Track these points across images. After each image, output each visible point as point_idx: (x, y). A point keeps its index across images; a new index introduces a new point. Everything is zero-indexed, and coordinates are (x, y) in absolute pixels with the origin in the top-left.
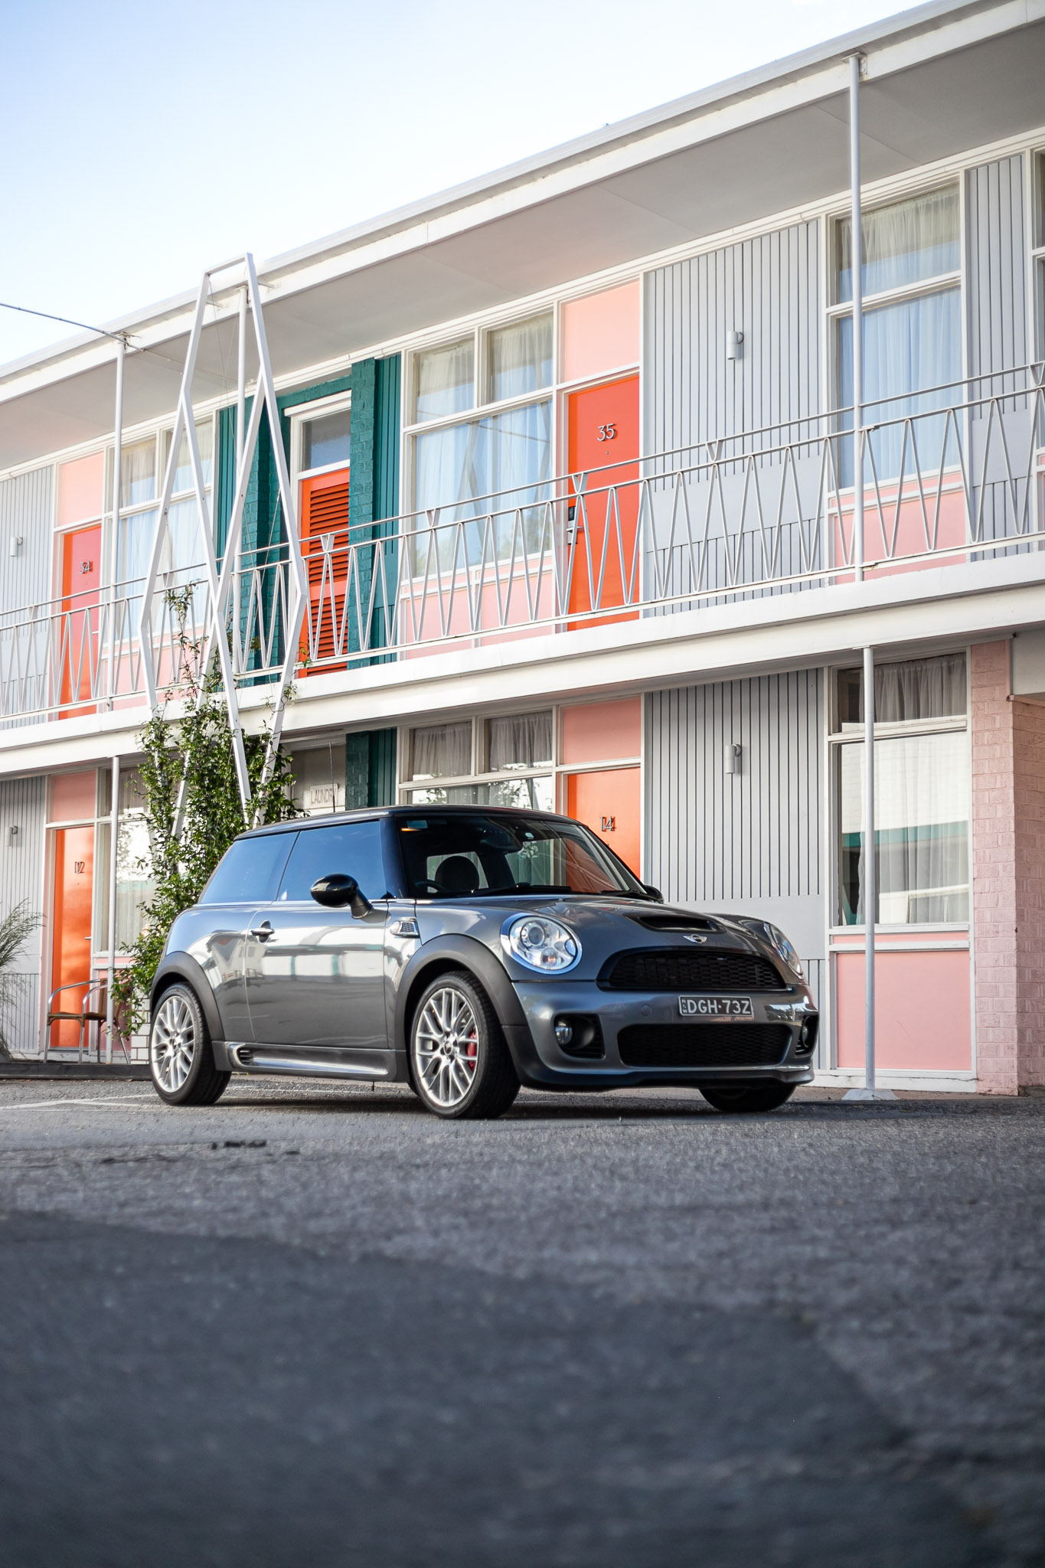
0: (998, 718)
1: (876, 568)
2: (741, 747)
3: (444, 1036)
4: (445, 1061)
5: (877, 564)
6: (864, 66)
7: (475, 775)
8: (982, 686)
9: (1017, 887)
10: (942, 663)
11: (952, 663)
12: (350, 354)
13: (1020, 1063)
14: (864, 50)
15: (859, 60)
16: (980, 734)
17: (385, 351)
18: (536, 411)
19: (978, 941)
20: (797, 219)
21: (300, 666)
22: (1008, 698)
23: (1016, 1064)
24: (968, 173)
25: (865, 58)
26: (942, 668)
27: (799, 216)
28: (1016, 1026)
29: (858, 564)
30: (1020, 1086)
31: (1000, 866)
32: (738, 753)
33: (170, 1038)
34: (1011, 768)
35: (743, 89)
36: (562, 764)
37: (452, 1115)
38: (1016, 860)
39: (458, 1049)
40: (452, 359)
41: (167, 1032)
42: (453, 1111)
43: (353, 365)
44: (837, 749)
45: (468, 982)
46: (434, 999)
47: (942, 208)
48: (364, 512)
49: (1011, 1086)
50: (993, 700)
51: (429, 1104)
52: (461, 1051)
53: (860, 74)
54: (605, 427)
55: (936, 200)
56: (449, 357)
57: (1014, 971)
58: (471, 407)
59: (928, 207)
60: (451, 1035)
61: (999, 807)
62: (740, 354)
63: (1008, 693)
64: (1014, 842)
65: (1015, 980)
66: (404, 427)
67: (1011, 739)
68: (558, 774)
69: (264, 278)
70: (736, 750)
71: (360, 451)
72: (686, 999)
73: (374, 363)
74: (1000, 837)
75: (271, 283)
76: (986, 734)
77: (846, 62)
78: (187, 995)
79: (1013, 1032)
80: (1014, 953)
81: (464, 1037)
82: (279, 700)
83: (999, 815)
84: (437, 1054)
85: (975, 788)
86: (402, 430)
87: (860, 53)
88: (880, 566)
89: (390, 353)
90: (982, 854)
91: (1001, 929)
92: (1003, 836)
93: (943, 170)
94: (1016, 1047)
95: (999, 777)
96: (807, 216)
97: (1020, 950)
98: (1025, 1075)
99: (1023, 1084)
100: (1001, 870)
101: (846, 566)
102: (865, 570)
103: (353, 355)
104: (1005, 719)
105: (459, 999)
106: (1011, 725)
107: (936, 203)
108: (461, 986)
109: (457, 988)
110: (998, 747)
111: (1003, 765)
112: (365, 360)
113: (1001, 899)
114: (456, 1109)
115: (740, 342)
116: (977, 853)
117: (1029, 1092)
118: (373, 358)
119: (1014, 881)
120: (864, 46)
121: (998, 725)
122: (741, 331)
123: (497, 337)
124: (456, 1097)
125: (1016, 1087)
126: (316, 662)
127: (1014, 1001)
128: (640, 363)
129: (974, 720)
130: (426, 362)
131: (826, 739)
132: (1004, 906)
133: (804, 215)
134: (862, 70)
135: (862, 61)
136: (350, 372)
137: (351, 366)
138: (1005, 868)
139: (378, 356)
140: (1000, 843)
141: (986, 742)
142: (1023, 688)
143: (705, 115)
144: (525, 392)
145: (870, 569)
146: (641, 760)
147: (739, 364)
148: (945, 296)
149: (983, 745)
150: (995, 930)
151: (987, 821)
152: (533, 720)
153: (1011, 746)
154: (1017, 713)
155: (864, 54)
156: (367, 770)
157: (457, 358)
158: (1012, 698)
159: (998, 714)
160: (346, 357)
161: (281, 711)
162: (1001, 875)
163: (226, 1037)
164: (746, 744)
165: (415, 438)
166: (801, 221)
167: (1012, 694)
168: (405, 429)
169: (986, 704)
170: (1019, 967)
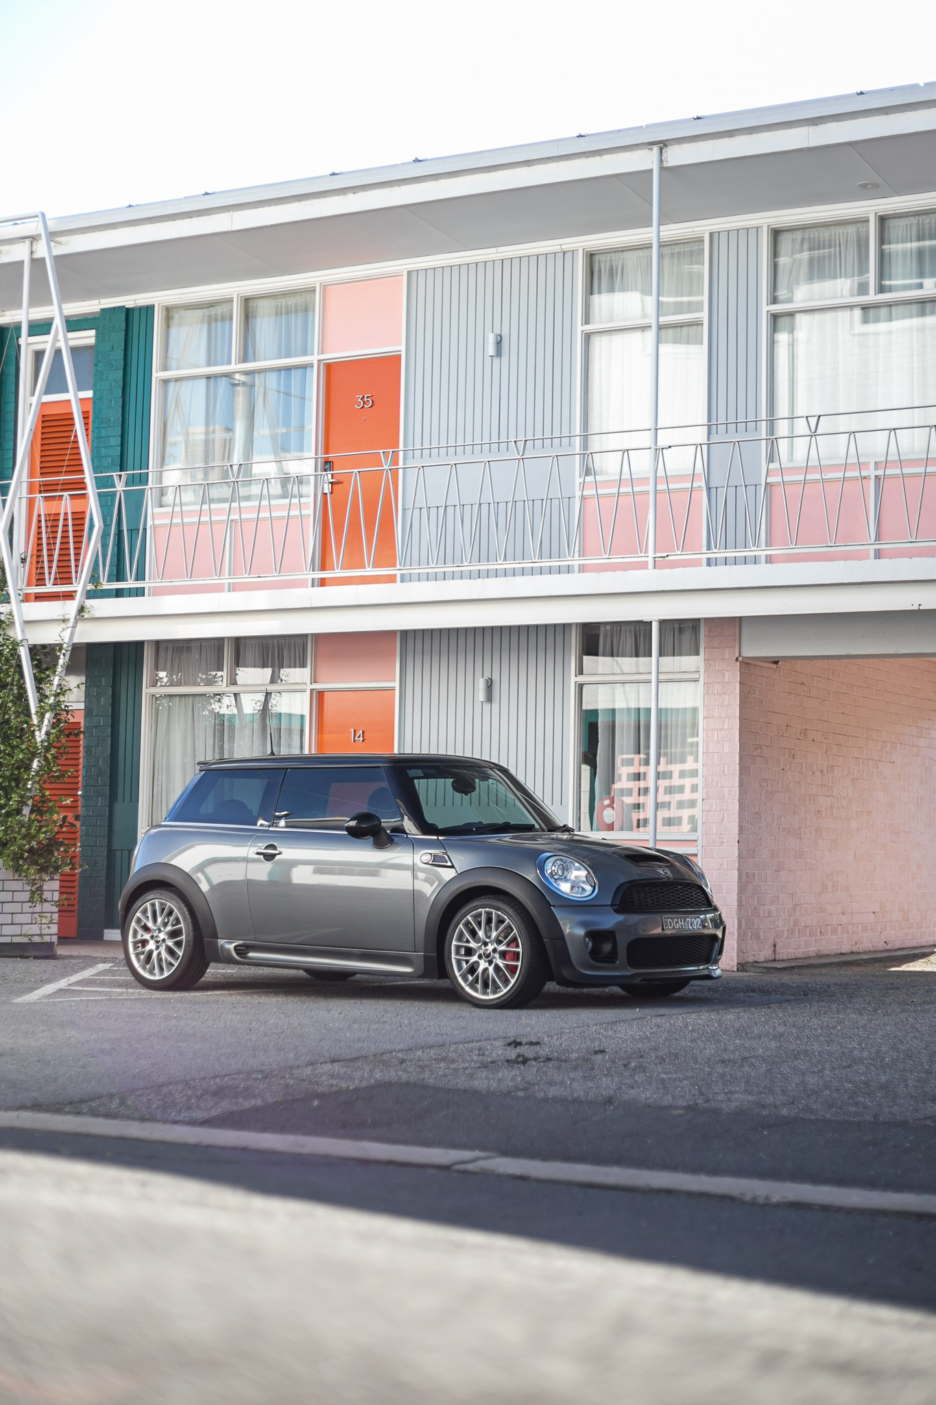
0: (727, 674)
1: (666, 558)
2: (491, 680)
3: (482, 945)
4: (483, 965)
5: (668, 556)
6: (664, 155)
7: (227, 686)
8: (713, 648)
9: (739, 808)
10: (674, 625)
11: (683, 626)
12: (101, 301)
13: (739, 945)
14: (667, 143)
15: (661, 149)
16: (711, 685)
17: (137, 302)
18: (291, 374)
19: (705, 849)
20: (557, 248)
21: (90, 587)
22: (737, 659)
23: (736, 946)
24: (711, 234)
25: (665, 149)
26: (674, 629)
27: (559, 247)
28: (736, 917)
29: (651, 554)
30: (738, 964)
31: (726, 791)
32: (489, 686)
33: (150, 935)
34: (738, 715)
35: (556, 155)
36: (315, 682)
37: (493, 1005)
38: (740, 787)
39: (497, 955)
40: (204, 317)
41: (146, 929)
42: (495, 1002)
43: (101, 309)
44: (581, 687)
45: (509, 905)
46: (471, 916)
47: (684, 258)
48: (112, 443)
49: (731, 963)
50: (723, 659)
51: (467, 996)
52: (500, 957)
53: (661, 161)
54: (363, 397)
55: (679, 250)
56: (202, 314)
57: (736, 873)
58: (229, 363)
59: (672, 255)
60: (490, 944)
61: (726, 744)
62: (499, 353)
63: (737, 655)
64: (738, 772)
65: (736, 881)
66: (156, 372)
67: (738, 691)
68: (312, 690)
69: (53, 236)
70: (488, 682)
71: (109, 388)
72: (667, 918)
73: (125, 310)
74: (726, 767)
75: (58, 239)
76: (716, 686)
77: (651, 149)
78: (174, 899)
79: (734, 921)
80: (736, 859)
81: (505, 947)
82: (74, 617)
83: (726, 750)
84: (475, 958)
85: (705, 728)
86: (154, 375)
87: (663, 145)
88: (670, 558)
89: (141, 305)
90: (710, 780)
91: (725, 840)
92: (728, 767)
93: (691, 230)
94: (736, 933)
95: (726, 720)
96: (565, 247)
97: (740, 857)
98: (741, 954)
99: (740, 962)
100: (726, 794)
101: (640, 555)
102: (656, 559)
103: (103, 301)
104: (733, 676)
105: (498, 916)
106: (739, 680)
107: (679, 253)
108: (503, 908)
109: (498, 909)
110: (726, 697)
111: (731, 711)
112: (114, 308)
113: (726, 816)
114: (498, 1001)
115: (499, 343)
116: (706, 779)
117: (746, 968)
118: (124, 306)
119: (738, 803)
120: (667, 140)
121: (726, 680)
122: (500, 333)
123: (251, 304)
124: (495, 992)
125: (735, 964)
126: (106, 586)
127: (735, 898)
128: (403, 348)
129: (706, 674)
130: (176, 316)
131: (573, 679)
132: (728, 822)
133: (563, 247)
134: (663, 158)
135: (664, 151)
136: (99, 314)
137: (99, 310)
138: (730, 792)
139: (129, 305)
140: (726, 772)
141: (716, 692)
142: (749, 652)
143: (515, 168)
144: (280, 358)
145: (661, 559)
146: (397, 685)
147: (496, 361)
148: (685, 329)
149: (713, 694)
150: (720, 840)
151: (716, 755)
152: (283, 642)
153: (738, 696)
154: (742, 671)
155: (666, 146)
156: (112, 674)
157: (210, 316)
158: (740, 659)
159: (727, 671)
160: (96, 302)
161: (74, 627)
162: (726, 798)
163: (219, 936)
164: (496, 678)
165: (166, 382)
166: (560, 251)
167: (740, 656)
168: (157, 375)
169: (717, 662)
170: (739, 869)
